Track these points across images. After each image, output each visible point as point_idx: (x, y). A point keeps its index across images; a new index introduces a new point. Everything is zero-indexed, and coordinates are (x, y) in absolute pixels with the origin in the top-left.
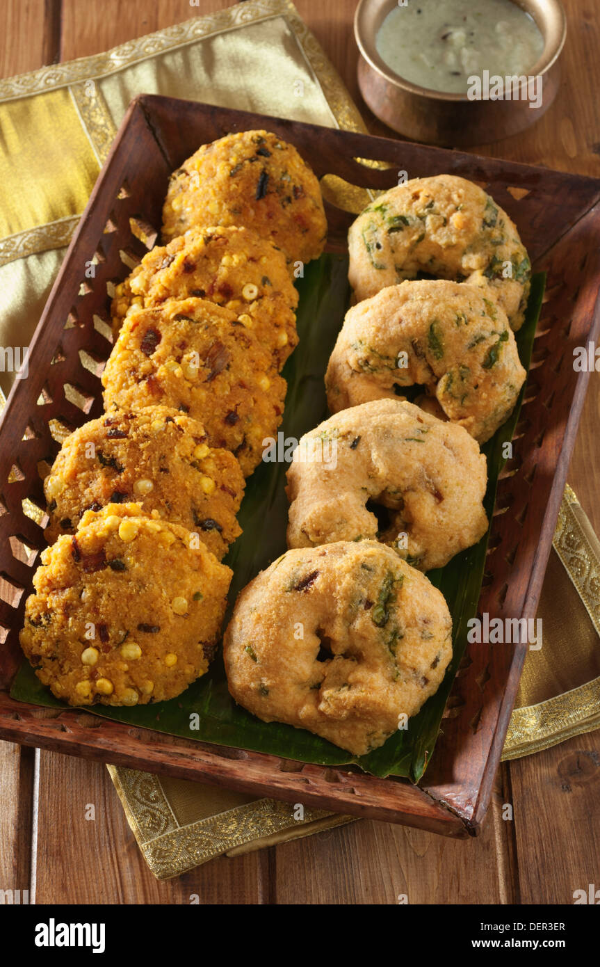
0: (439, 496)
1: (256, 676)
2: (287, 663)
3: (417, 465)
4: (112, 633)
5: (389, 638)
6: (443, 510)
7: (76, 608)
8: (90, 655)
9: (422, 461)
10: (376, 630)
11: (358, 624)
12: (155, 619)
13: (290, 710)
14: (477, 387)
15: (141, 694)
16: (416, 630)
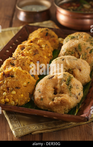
0: (80, 70)
1: (40, 96)
2: (47, 93)
3: (76, 64)
4: (10, 89)
5: (69, 87)
6: (81, 73)
7: (2, 84)
8: (5, 93)
9: (77, 63)
10: (66, 86)
11: (62, 85)
12: (19, 86)
13: (47, 104)
14: (88, 57)
15: (15, 102)
16: (75, 86)
